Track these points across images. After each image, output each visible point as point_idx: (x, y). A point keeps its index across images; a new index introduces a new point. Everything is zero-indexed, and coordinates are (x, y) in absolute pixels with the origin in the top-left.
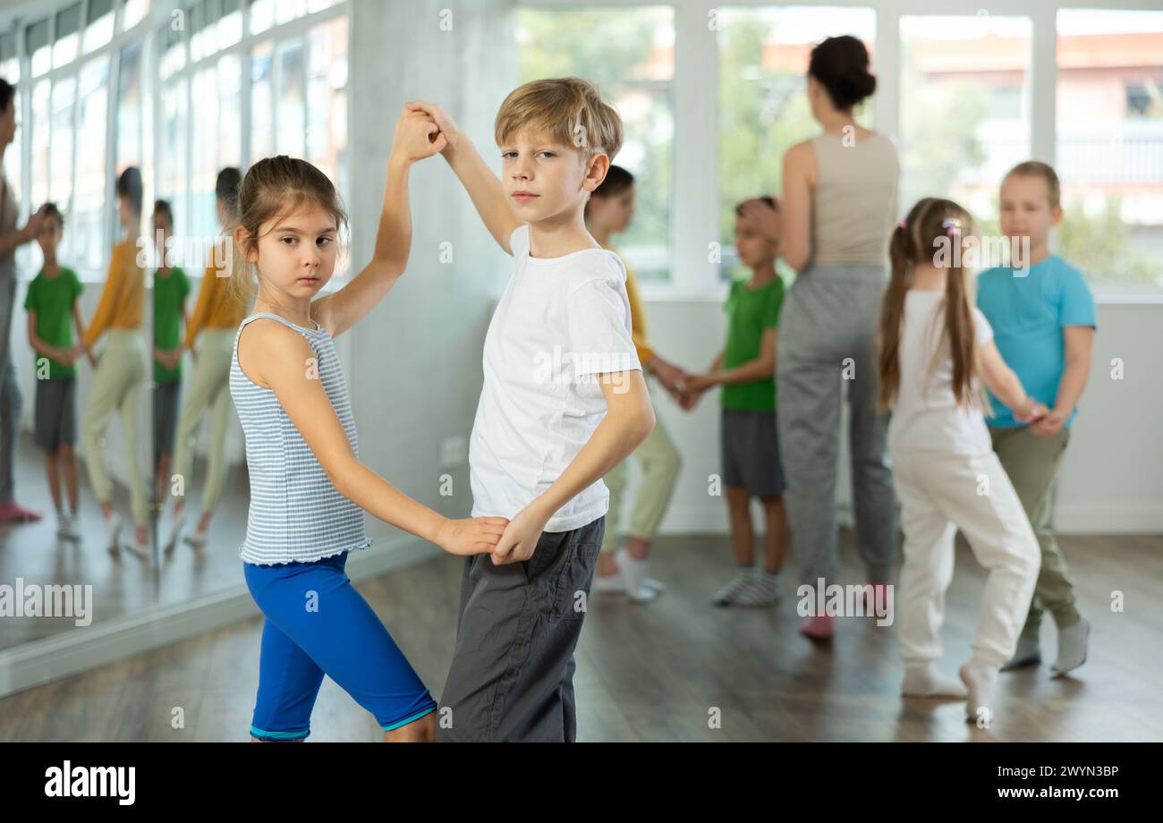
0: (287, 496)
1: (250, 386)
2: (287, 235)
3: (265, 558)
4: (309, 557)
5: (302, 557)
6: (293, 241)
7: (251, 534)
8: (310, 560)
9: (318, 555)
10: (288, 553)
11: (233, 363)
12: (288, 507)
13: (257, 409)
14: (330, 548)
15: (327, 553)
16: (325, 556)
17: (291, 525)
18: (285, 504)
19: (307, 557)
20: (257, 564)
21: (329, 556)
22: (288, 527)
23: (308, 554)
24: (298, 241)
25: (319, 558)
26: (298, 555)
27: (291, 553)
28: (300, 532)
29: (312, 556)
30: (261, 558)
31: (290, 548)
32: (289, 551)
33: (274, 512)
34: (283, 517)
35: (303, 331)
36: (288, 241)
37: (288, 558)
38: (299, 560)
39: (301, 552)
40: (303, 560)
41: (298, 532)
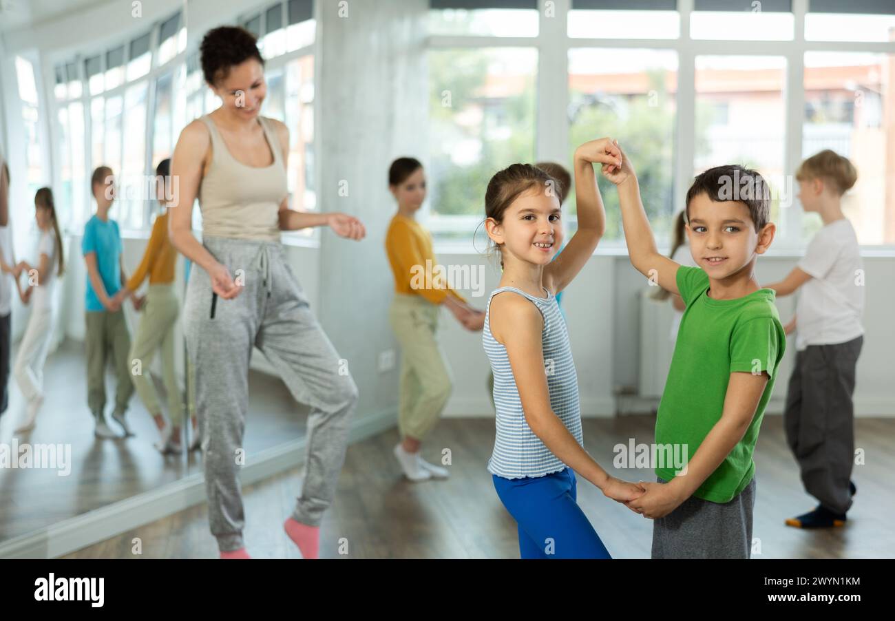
0: (523, 427)
1: (496, 344)
2: (528, 214)
3: (505, 472)
4: (538, 473)
5: (532, 473)
6: (532, 218)
7: (496, 453)
8: (538, 475)
9: (544, 472)
10: (522, 470)
11: (485, 325)
12: (523, 435)
13: (501, 361)
14: (554, 466)
15: (552, 470)
16: (549, 472)
17: (525, 448)
18: (521, 433)
19: (536, 473)
20: (499, 476)
21: (553, 472)
22: (522, 450)
23: (537, 471)
24: (535, 218)
25: (545, 474)
26: (529, 472)
27: (524, 470)
28: (531, 454)
29: (540, 472)
30: (502, 471)
31: (524, 466)
32: (523, 468)
33: (512, 439)
34: (519, 443)
35: (536, 300)
36: (528, 218)
37: (522, 473)
38: (530, 476)
39: (532, 470)
40: (533, 476)
41: (529, 454)
